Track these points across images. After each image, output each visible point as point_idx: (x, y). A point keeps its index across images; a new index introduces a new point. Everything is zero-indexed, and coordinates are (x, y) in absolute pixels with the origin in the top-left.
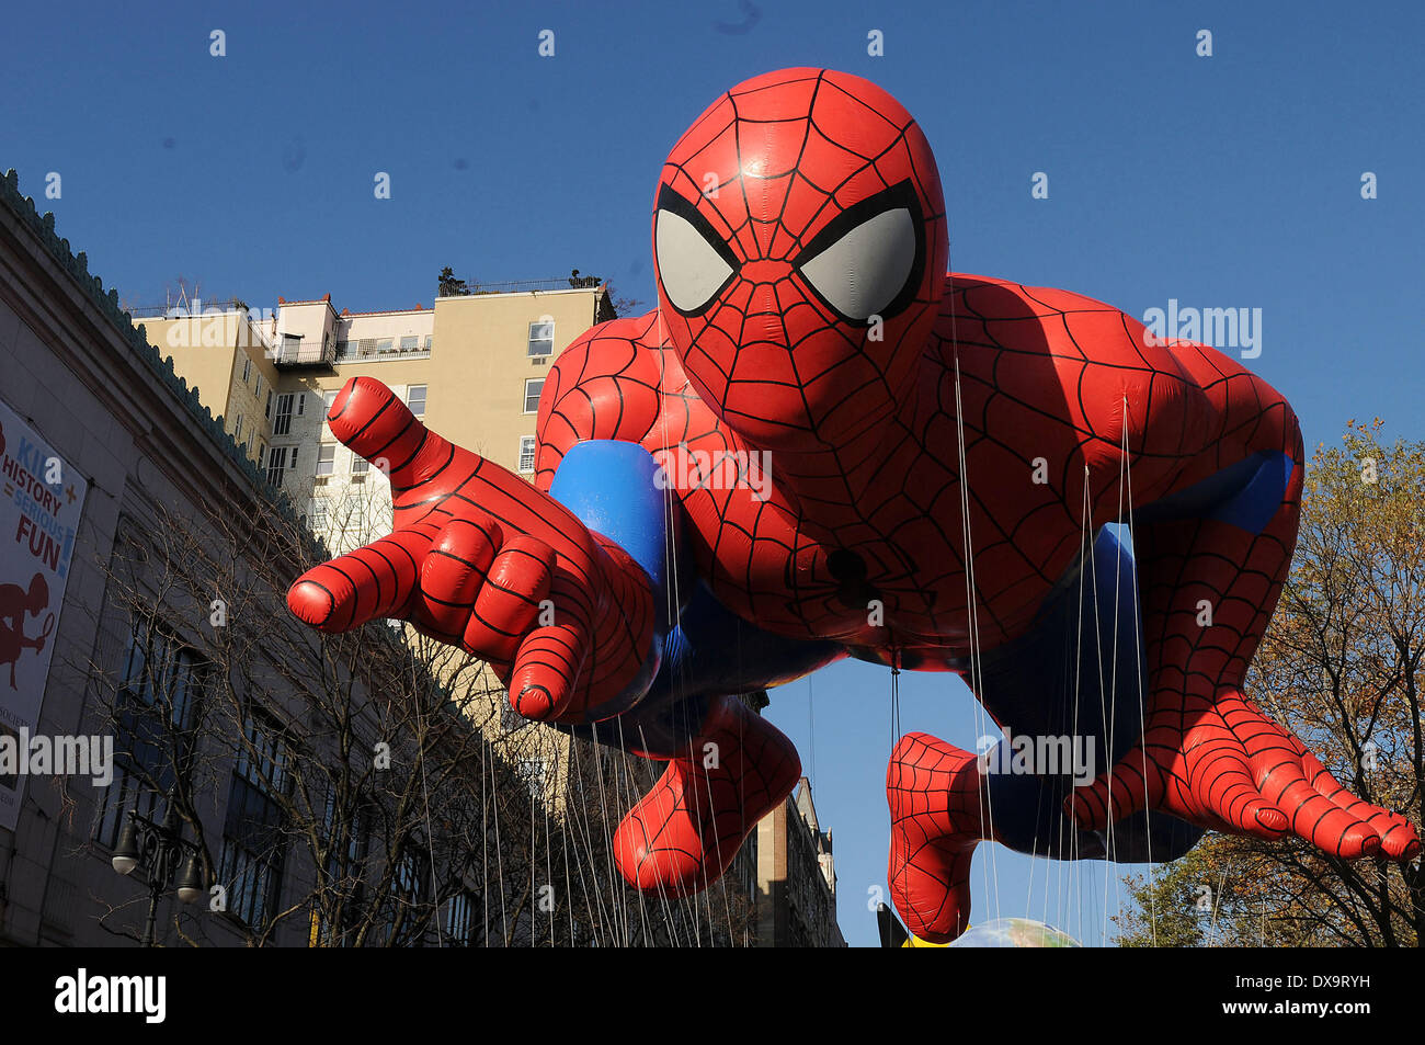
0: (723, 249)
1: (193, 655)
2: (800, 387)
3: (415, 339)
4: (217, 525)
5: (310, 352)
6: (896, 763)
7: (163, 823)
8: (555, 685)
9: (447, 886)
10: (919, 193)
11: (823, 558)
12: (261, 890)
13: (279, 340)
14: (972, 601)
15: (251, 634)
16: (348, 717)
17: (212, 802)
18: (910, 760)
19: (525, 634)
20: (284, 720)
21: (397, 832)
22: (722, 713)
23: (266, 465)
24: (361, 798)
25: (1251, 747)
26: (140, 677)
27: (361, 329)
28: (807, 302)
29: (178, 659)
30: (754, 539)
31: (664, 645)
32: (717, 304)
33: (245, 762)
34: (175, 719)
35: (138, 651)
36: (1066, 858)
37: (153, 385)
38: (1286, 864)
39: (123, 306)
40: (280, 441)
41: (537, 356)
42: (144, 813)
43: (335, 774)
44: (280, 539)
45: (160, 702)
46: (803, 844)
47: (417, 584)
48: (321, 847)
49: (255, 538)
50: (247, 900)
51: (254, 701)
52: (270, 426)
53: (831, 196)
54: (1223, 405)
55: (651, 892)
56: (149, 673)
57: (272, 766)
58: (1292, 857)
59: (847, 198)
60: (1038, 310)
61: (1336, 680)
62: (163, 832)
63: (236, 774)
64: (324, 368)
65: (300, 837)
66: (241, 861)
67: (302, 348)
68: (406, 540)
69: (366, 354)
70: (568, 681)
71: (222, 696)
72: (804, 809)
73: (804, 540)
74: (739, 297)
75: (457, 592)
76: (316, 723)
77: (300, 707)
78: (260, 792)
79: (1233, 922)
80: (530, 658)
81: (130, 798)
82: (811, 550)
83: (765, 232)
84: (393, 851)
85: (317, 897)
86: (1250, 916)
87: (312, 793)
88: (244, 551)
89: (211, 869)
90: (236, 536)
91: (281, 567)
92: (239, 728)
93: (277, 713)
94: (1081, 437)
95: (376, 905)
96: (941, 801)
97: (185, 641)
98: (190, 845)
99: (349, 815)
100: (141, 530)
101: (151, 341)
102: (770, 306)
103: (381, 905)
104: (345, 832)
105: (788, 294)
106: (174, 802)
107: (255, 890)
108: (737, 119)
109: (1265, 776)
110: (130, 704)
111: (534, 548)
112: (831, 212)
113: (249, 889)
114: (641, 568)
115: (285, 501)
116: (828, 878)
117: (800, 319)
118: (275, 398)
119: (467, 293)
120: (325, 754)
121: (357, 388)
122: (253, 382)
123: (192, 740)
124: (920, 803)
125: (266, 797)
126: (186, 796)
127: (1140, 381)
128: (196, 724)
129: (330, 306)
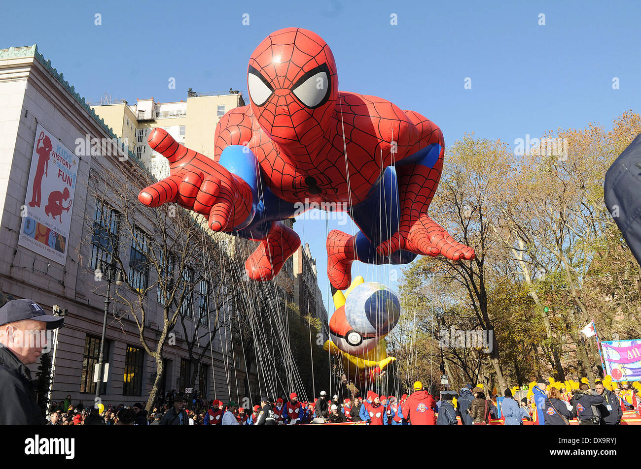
0: (269, 85)
1: (116, 212)
2: (294, 128)
3: (181, 111)
4: (121, 171)
5: (147, 116)
6: (329, 239)
7: (110, 262)
8: (222, 221)
9: (199, 279)
10: (329, 67)
11: (303, 179)
12: (142, 281)
13: (137, 112)
14: (349, 190)
15: (134, 205)
16: (165, 229)
17: (125, 256)
18: (333, 238)
19: (212, 206)
20: (145, 230)
21: (182, 263)
22: (276, 226)
23: (136, 152)
24: (171, 253)
25: (429, 230)
26: (100, 219)
27: (163, 108)
28: (295, 102)
29: (111, 213)
30: (282, 174)
31: (256, 207)
32: (268, 103)
33: (134, 244)
34: (112, 231)
35: (98, 210)
36: (378, 264)
37: (98, 127)
38: (445, 262)
39: (87, 103)
40: (140, 144)
41: (220, 116)
42: (104, 259)
43: (162, 246)
44: (141, 175)
45: (106, 226)
46: (307, 263)
47: (178, 192)
48: (159, 268)
49: (133, 175)
50: (138, 284)
51: (136, 225)
52: (136, 140)
53: (302, 68)
54: (421, 130)
55: (259, 279)
56: (103, 217)
57: (143, 245)
58: (447, 260)
59: (307, 69)
60: (366, 102)
61: (459, 209)
62: (110, 265)
63: (132, 247)
64: (152, 121)
65: (153, 265)
66: (135, 273)
67: (145, 115)
68: (174, 179)
69: (166, 116)
70: (226, 220)
71: (126, 225)
72: (307, 252)
73: (298, 174)
74: (274, 101)
75: (191, 194)
76: (156, 231)
77: (150, 226)
78: (140, 252)
79: (431, 279)
80: (214, 213)
81: (100, 256)
82: (300, 177)
83: (281, 80)
84: (181, 269)
85: (159, 283)
86: (436, 277)
87: (155, 252)
88: (130, 179)
89: (126, 275)
90: (127, 174)
91: (142, 184)
92: (132, 233)
93: (143, 229)
94: (379, 141)
95: (177, 285)
96: (343, 249)
97: (113, 207)
98: (119, 269)
99: (167, 258)
100: (97, 173)
101: (96, 113)
102: (284, 103)
103: (178, 285)
104: (166, 264)
105: (289, 100)
106: (113, 256)
107: (140, 281)
108: (272, 44)
109: (433, 238)
110: (97, 226)
111: (214, 180)
112: (302, 74)
113: (138, 281)
114: (248, 184)
115: (142, 164)
116: (315, 272)
117: (294, 107)
118: (137, 130)
119: (197, 96)
120: (159, 241)
121: (156, 131)
122: (130, 126)
123: (118, 237)
124: (336, 250)
125: (142, 254)
126: (117, 255)
127: (397, 123)
128: (118, 232)
129: (153, 101)
